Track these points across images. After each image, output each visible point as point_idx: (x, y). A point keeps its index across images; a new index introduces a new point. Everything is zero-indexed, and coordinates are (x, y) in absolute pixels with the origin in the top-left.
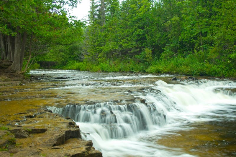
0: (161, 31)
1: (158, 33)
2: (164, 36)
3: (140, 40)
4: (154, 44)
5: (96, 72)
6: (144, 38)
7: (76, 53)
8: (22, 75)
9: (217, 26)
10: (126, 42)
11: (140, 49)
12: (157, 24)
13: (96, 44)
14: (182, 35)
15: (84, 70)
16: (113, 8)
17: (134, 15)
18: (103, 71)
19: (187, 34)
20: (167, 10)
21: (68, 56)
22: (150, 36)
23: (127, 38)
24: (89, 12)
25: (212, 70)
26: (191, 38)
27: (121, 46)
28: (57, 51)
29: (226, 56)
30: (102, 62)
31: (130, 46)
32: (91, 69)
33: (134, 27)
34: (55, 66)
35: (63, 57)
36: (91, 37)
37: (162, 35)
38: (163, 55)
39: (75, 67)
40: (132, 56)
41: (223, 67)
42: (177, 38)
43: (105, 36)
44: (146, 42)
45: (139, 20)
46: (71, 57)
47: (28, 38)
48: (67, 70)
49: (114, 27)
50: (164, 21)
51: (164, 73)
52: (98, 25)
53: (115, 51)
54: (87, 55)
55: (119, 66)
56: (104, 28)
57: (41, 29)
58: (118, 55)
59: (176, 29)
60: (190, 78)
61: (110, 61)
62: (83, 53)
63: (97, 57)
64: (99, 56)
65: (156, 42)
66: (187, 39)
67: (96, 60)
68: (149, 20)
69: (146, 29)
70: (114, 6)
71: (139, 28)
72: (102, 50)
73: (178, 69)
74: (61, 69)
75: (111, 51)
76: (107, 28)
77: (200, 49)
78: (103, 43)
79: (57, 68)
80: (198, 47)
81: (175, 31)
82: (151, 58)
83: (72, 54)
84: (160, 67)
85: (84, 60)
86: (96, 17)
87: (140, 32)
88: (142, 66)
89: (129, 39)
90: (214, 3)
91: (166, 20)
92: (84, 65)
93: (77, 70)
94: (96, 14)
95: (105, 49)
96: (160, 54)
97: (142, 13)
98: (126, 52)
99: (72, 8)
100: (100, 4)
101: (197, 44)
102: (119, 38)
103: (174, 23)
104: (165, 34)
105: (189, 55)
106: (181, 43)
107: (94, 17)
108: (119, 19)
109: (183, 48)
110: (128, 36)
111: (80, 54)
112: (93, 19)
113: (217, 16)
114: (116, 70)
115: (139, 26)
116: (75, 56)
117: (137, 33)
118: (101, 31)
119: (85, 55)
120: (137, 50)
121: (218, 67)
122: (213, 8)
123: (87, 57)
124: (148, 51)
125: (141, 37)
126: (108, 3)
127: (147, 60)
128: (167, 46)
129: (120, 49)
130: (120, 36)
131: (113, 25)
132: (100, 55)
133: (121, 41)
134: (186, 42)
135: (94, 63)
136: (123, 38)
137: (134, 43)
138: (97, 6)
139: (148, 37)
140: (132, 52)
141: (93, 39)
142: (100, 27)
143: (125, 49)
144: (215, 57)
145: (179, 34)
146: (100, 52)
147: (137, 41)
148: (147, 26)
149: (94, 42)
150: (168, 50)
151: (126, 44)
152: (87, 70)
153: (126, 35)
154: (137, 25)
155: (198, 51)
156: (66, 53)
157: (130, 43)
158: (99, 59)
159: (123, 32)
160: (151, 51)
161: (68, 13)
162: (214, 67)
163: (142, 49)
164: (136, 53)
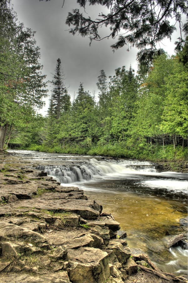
0: (99, 126)
1: (96, 127)
2: (100, 130)
3: (84, 131)
4: (93, 135)
5: (52, 153)
6: (87, 130)
7: (37, 138)
8: (3, 151)
9: (134, 125)
10: (74, 133)
11: (84, 138)
12: (96, 121)
13: (52, 133)
14: (112, 130)
15: (43, 151)
16: (67, 107)
17: (81, 114)
18: (56, 152)
19: (115, 129)
20: (103, 112)
21: (31, 140)
22: (91, 129)
23: (74, 129)
24: (49, 109)
25: (128, 154)
26: (118, 132)
27: (70, 135)
28: (22, 136)
29: (138, 145)
30: (57, 145)
31: (77, 135)
32: (48, 151)
33: (80, 122)
34: (19, 147)
35: (27, 140)
36: (49, 127)
37: (99, 129)
38: (99, 143)
39: (35, 149)
40: (77, 142)
41: (135, 152)
42: (109, 131)
43: (59, 127)
44: (88, 133)
45: (84, 117)
46: (33, 141)
47: (9, 127)
48: (30, 150)
49: (66, 121)
50: (101, 119)
51: (99, 155)
52: (55, 118)
53: (66, 138)
54: (45, 140)
55: (68, 150)
56: (59, 121)
57: (19, 122)
58: (68, 141)
59: (108, 126)
60: (113, 158)
61: (62, 145)
62: (42, 138)
63: (53, 142)
64: (54, 142)
65: (95, 133)
66: (115, 133)
67: (51, 144)
68: (91, 118)
69: (88, 124)
70: (67, 105)
71: (84, 123)
72: (56, 137)
73: (108, 153)
74: (25, 150)
75: (63, 138)
76: (61, 121)
77: (122, 140)
78: (57, 132)
79: (22, 149)
80: (121, 139)
81: (108, 127)
82: (91, 145)
83: (34, 139)
84: (96, 151)
85: (43, 144)
86: (53, 112)
87: (84, 126)
88: (85, 150)
89: (76, 130)
90: (133, 110)
91: (102, 119)
92: (42, 147)
93: (37, 151)
94: (53, 111)
95: (59, 136)
96: (97, 142)
97: (86, 113)
98: (74, 139)
99: (39, 109)
100: (57, 103)
101: (120, 137)
102: (69, 129)
103: (107, 121)
104: (101, 128)
105: (115, 144)
106: (111, 135)
107: (52, 112)
108: (70, 115)
109: (112, 139)
110: (75, 128)
111: (40, 139)
112: (51, 114)
113: (134, 119)
114: (66, 152)
115: (83, 122)
116: (36, 140)
117: (82, 127)
118: (57, 123)
119: (44, 140)
120: (81, 139)
121: (132, 152)
122: (132, 113)
123: (45, 142)
124: (89, 139)
125: (84, 129)
126: (63, 103)
127: (88, 146)
128: (102, 136)
129: (70, 137)
130: (70, 128)
131: (65, 119)
132: (55, 140)
133: (70, 132)
134: (114, 135)
135: (50, 147)
136: (72, 130)
137: (80, 133)
138: (55, 105)
139: (89, 130)
140: (78, 139)
141: (50, 128)
142: (56, 120)
143: (73, 137)
144: (131, 145)
145: (110, 129)
146: (55, 139)
147: (82, 132)
148: (89, 122)
149: (51, 131)
150: (102, 140)
151: (74, 134)
152: (44, 152)
153: (74, 127)
154: (83, 121)
155: (121, 141)
156: (29, 138)
157: (77, 133)
158: (54, 144)
159: (72, 125)
160: (91, 140)
161: (36, 112)
162: (130, 152)
163: (85, 138)
164: (81, 140)
